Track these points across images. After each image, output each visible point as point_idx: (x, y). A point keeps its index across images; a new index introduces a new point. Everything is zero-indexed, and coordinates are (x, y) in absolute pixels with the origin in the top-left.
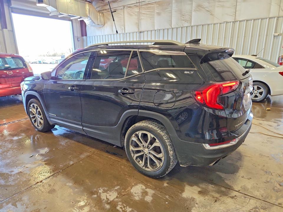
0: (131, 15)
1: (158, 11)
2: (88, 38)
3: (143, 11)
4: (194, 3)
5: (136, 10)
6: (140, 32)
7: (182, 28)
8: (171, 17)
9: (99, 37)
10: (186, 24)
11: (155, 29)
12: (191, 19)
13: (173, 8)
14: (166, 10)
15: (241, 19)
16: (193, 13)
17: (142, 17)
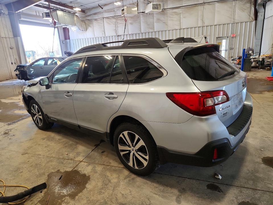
0: (110, 24)
1: (130, 22)
2: (71, 42)
3: (119, 22)
4: (154, 18)
5: (114, 20)
6: (118, 36)
7: (148, 33)
8: (140, 26)
9: (82, 40)
10: (151, 31)
11: (130, 34)
12: (154, 27)
13: (141, 20)
14: (137, 21)
15: (183, 28)
16: (155, 24)
17: (119, 26)
